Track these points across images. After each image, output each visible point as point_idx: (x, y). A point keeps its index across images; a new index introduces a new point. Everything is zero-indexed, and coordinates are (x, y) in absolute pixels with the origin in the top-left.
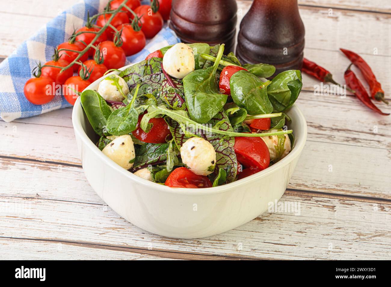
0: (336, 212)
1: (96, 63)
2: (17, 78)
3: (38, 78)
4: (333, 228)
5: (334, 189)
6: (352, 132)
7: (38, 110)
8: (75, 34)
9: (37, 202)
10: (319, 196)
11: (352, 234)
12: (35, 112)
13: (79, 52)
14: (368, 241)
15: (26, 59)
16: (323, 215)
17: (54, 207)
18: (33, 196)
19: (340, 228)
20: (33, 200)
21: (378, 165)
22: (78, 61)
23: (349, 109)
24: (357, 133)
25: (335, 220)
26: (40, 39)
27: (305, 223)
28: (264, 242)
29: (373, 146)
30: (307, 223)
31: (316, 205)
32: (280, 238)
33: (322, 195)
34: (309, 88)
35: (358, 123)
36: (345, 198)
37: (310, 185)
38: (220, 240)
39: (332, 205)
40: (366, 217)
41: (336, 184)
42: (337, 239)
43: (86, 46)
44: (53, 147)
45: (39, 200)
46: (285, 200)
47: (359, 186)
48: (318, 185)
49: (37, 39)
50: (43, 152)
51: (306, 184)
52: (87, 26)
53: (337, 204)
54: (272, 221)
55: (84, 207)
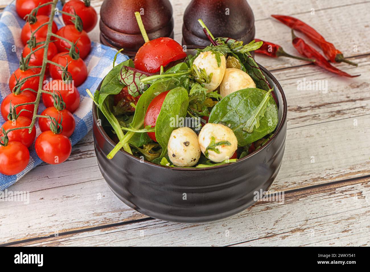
0: (366, 198)
1: (59, 110)
3: (7, 147)
5: (350, 174)
6: (332, 104)
7: (13, 180)
10: (340, 186)
12: (10, 182)
13: (34, 102)
16: (356, 205)
24: (337, 104)
27: (344, 220)
29: (359, 114)
30: (346, 220)
31: (343, 197)
32: (330, 244)
33: (343, 183)
35: (331, 93)
36: (366, 180)
37: (326, 176)
39: (358, 192)
41: (349, 167)
43: (36, 94)
44: (49, 217)
46: (311, 201)
48: (333, 174)
50: (41, 225)
51: (321, 177)
52: (23, 68)
53: (362, 189)
54: (312, 228)
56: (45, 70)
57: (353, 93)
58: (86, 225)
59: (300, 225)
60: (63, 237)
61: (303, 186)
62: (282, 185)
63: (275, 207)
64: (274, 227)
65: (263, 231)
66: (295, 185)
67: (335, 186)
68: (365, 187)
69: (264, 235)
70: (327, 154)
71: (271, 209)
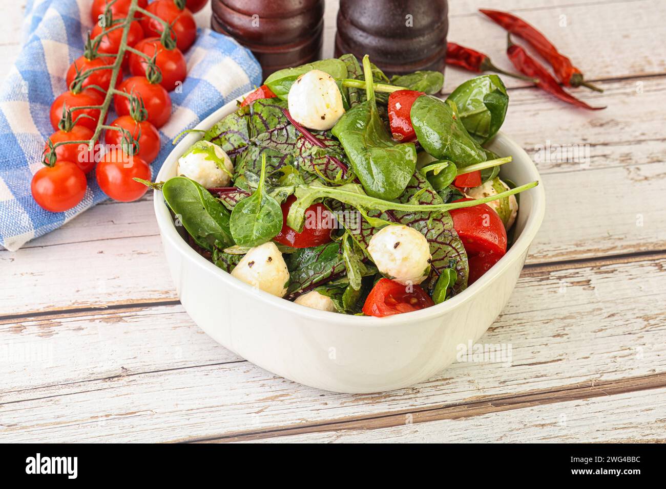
0: (596, 289)
1: (137, 121)
2: (7, 172)
3: (52, 168)
4: (604, 317)
5: (575, 252)
7: (59, 220)
9: (130, 382)
10: (558, 269)
11: (635, 320)
12: (55, 224)
13: (99, 107)
14: (664, 326)
15: (11, 136)
16: (578, 299)
17: (161, 383)
18: (117, 373)
19: (613, 315)
20: (122, 380)
21: (622, 197)
23: (535, 110)
25: (600, 304)
26: (18, 95)
27: (558, 319)
28: (513, 366)
29: (599, 165)
30: (562, 319)
31: (561, 285)
32: (532, 353)
33: (563, 266)
35: (559, 131)
36: (598, 263)
37: (537, 253)
38: (445, 378)
39: (584, 280)
40: (643, 288)
41: (573, 242)
42: (617, 333)
44: (108, 279)
45: (131, 378)
47: (609, 237)
48: (548, 251)
49: (13, 96)
50: (96, 291)
52: (89, 56)
53: (591, 276)
54: (508, 327)
55: (208, 373)
56: (121, 60)
57: (593, 134)
58: (164, 296)
60: (127, 311)
67: (549, 268)
68: (596, 273)
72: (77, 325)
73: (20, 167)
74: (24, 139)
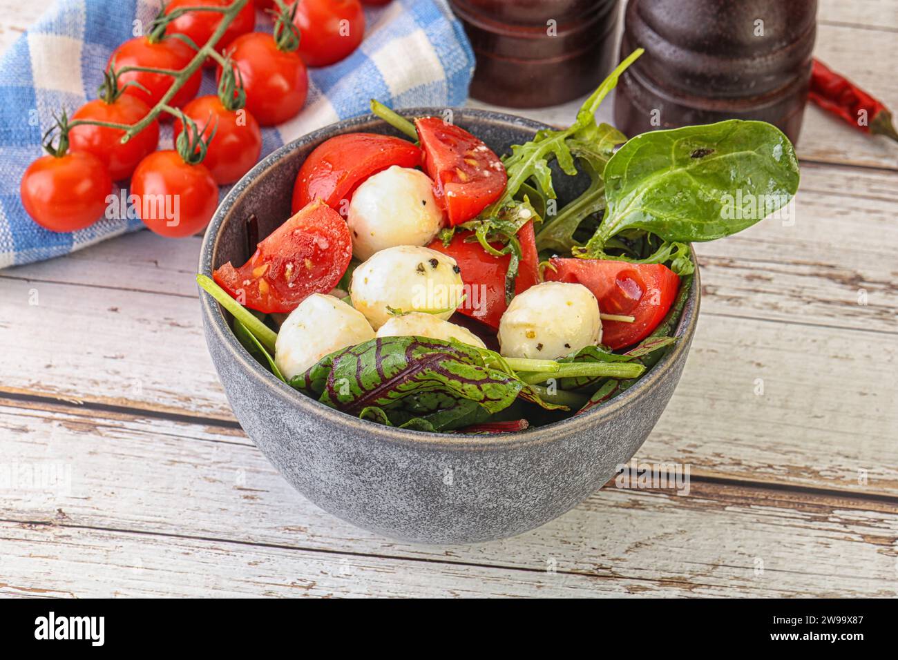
1: (224, 108)
3: (60, 160)
5: (893, 483)
7: (62, 245)
8: (165, 16)
9: (60, 537)
10: (850, 506)
12: (55, 248)
13: (176, 72)
15: (27, 91)
16: (862, 567)
17: (108, 551)
18: (48, 519)
20: (50, 530)
22: (171, 103)
26: (66, 26)
31: (843, 535)
33: (861, 502)
34: (828, 152)
37: (827, 470)
39: (887, 535)
43: (195, 53)
44: (105, 357)
45: (66, 531)
46: (755, 520)
49: (57, 27)
50: (77, 373)
51: (815, 468)
54: (719, 588)
55: (190, 552)
58: (180, 404)
59: (691, 572)
60: (111, 416)
61: (753, 477)
62: (702, 457)
63: (655, 507)
64: (625, 556)
65: (591, 556)
66: (736, 468)
67: (836, 501)
69: (588, 567)
70: (860, 416)
71: (643, 509)
72: (20, 422)
73: (27, 145)
74: (49, 101)
